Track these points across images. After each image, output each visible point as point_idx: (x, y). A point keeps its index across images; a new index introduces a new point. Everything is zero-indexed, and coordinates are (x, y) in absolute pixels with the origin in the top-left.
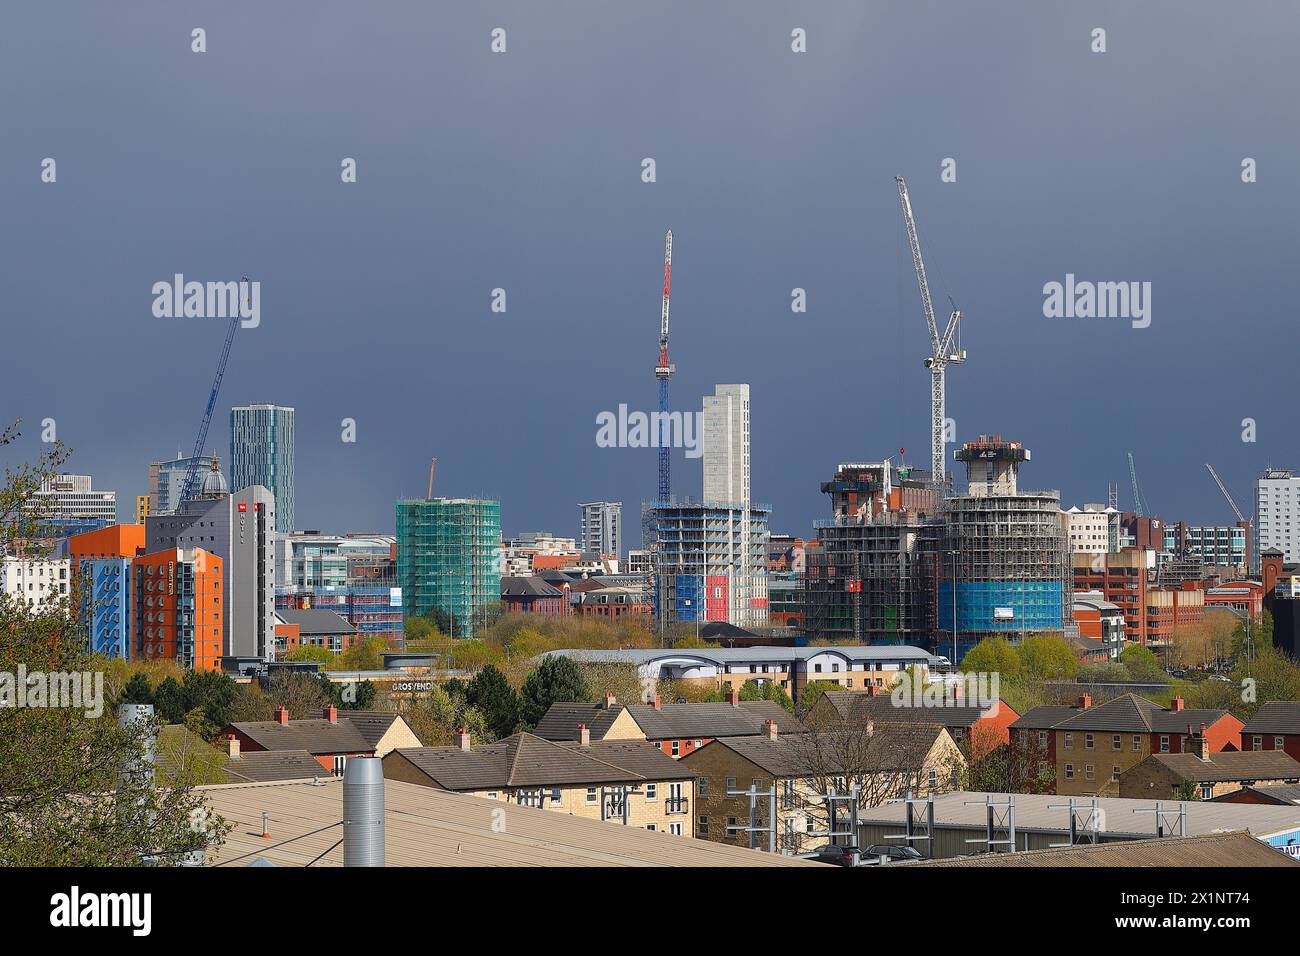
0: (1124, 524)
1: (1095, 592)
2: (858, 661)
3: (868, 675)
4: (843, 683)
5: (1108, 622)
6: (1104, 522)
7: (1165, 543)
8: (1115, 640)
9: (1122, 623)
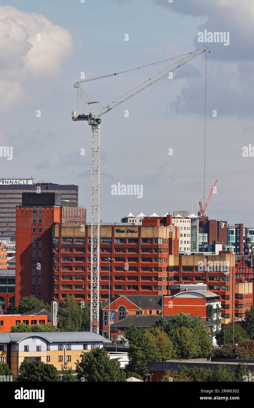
0: (201, 224)
1: (201, 284)
2: (54, 343)
3: (61, 353)
4: (44, 360)
5: (211, 307)
6: (189, 225)
7: (228, 239)
8: (215, 319)
9: (220, 306)
